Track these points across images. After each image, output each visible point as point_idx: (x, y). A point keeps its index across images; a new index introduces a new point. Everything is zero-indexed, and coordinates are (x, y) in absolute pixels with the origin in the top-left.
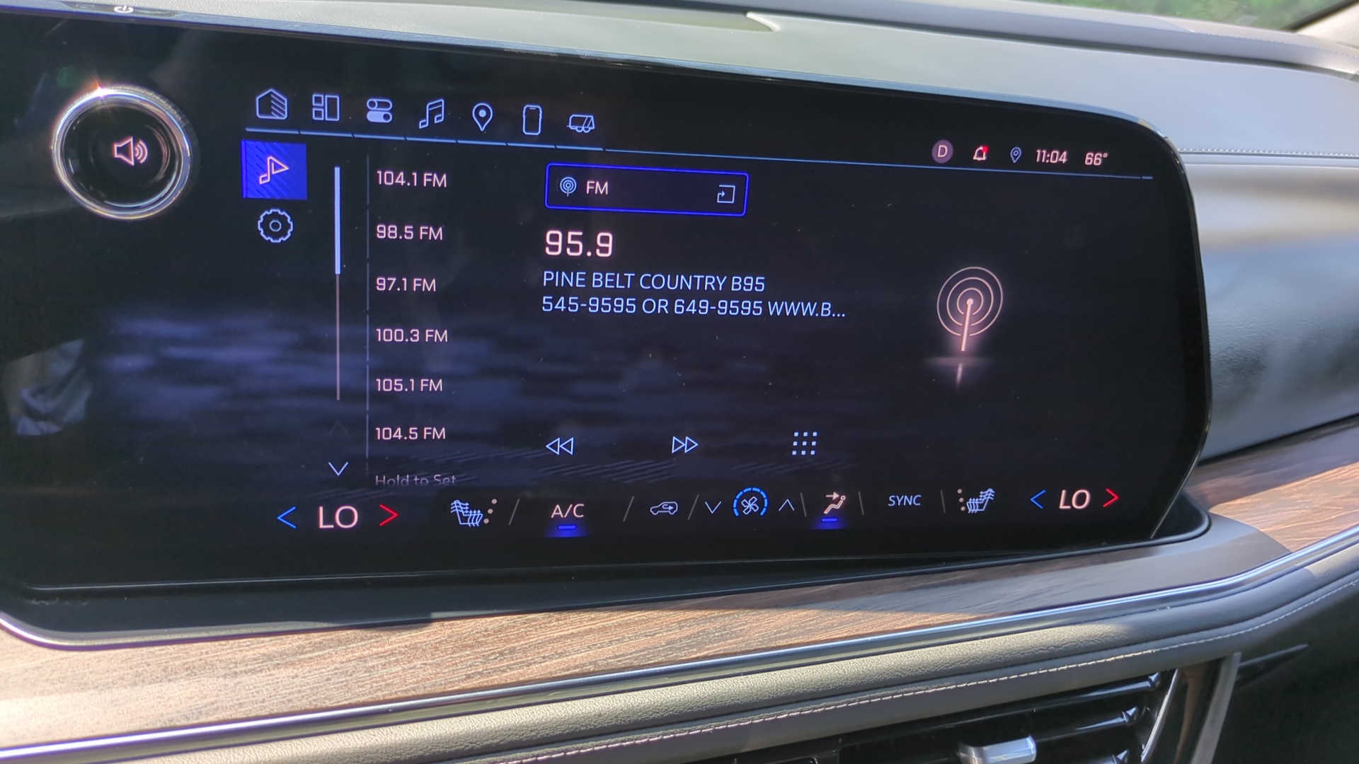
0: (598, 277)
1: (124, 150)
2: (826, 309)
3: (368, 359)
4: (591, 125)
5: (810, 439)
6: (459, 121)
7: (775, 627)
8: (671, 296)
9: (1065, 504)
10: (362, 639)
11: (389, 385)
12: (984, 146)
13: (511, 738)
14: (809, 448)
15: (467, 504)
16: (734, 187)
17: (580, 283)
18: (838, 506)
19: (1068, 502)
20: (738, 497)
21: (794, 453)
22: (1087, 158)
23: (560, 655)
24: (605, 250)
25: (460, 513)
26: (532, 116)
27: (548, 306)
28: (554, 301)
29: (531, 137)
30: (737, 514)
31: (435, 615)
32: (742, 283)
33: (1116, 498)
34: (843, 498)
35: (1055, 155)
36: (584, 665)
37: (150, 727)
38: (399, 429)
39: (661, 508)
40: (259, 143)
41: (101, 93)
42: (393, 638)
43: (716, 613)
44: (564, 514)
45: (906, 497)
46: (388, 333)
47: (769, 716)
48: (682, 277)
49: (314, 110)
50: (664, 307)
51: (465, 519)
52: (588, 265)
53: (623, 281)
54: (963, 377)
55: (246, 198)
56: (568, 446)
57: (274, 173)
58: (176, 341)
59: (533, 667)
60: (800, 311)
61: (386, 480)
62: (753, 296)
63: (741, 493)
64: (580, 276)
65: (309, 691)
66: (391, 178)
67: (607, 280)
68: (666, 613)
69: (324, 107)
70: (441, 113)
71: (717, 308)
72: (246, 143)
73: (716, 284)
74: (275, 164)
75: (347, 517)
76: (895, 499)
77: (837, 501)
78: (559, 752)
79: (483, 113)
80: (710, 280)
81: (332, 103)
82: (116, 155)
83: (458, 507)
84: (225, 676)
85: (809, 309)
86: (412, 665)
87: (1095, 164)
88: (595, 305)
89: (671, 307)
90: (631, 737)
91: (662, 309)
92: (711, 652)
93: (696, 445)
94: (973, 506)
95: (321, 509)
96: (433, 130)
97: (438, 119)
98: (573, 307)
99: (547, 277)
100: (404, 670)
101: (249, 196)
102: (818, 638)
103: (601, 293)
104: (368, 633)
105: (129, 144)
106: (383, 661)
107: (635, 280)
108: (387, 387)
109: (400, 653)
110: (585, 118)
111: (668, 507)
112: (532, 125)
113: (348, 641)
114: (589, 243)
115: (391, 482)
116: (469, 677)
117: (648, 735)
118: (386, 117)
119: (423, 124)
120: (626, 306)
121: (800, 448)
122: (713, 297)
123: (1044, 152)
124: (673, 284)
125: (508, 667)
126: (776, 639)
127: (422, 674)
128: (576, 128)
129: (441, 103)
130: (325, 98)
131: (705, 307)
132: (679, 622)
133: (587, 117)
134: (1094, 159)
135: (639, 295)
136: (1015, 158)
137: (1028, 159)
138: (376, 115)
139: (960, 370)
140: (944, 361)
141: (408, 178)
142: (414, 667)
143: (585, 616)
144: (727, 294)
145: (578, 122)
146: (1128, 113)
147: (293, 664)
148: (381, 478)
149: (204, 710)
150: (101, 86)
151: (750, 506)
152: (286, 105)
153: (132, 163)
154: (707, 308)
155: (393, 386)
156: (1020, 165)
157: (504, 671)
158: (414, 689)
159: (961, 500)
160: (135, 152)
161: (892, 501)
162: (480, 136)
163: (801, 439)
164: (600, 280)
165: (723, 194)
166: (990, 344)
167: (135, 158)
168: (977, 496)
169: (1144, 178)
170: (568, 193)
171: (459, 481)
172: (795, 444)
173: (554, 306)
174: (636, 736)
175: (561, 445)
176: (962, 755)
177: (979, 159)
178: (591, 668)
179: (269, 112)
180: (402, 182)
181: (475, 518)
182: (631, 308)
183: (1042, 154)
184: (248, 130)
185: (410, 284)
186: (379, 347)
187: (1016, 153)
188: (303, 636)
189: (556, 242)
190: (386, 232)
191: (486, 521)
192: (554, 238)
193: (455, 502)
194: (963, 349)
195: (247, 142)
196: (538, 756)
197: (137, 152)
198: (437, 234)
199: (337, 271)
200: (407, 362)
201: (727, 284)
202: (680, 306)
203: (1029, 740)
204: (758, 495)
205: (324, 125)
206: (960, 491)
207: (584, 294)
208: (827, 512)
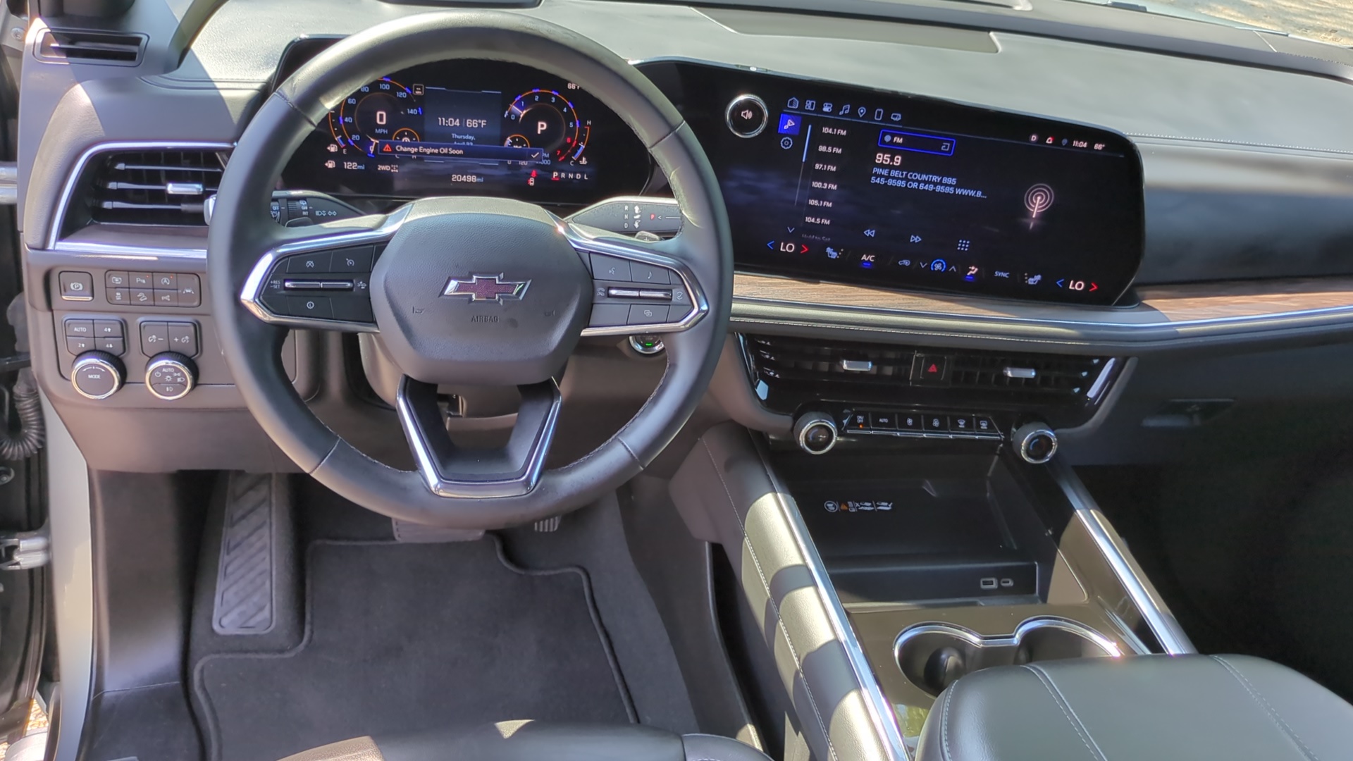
1: (745, 114)
2: (979, 194)
3: (808, 192)
4: (899, 118)
5: (966, 244)
6: (854, 113)
7: (938, 306)
8: (919, 182)
9: (1072, 287)
10: (798, 284)
11: (814, 202)
12: (1051, 138)
13: (843, 320)
14: (965, 247)
15: (832, 249)
16: (949, 144)
17: (886, 173)
18: (973, 273)
19: (1074, 286)
20: (934, 263)
21: (959, 248)
22: (1096, 146)
24: (897, 163)
25: (829, 252)
26: (879, 113)
27: (873, 181)
28: (876, 179)
29: (878, 120)
30: (933, 269)
31: (821, 281)
32: (948, 180)
33: (1096, 288)
34: (977, 270)
35: (1082, 144)
36: (869, 304)
37: (740, 295)
38: (814, 219)
39: (903, 262)
40: (787, 116)
41: (745, 97)
42: (808, 285)
43: (917, 297)
44: (867, 258)
45: (1003, 273)
46: (816, 184)
47: (930, 333)
48: (925, 176)
49: (806, 106)
51: (831, 255)
52: (891, 167)
53: (902, 174)
54: (1032, 227)
55: (780, 133)
56: (872, 233)
57: (789, 125)
58: (746, 178)
60: (968, 193)
61: (806, 236)
62: (951, 186)
63: (935, 261)
64: (887, 171)
65: (783, 295)
66: (826, 130)
67: (897, 174)
69: (810, 105)
70: (848, 110)
71: (936, 189)
72: (783, 115)
73: (937, 179)
74: (791, 123)
75: (790, 248)
77: (973, 270)
78: (857, 328)
79: (862, 111)
80: (935, 178)
81: (813, 104)
82: (743, 118)
83: (829, 250)
85: (972, 193)
86: (813, 293)
87: (1099, 149)
88: (890, 182)
89: (918, 186)
91: (915, 187)
93: (920, 240)
94: (1031, 281)
95: (782, 243)
96: (844, 115)
97: (847, 112)
98: (882, 182)
99: (875, 170)
103: (894, 178)
104: (800, 283)
105: (747, 112)
107: (907, 175)
108: (812, 203)
110: (898, 115)
111: (906, 263)
112: (878, 117)
114: (892, 159)
115: (808, 238)
117: (887, 330)
118: (829, 110)
119: (841, 113)
120: (901, 184)
121: (961, 247)
122: (935, 184)
124: (920, 178)
128: (894, 119)
129: (849, 106)
130: (810, 102)
131: (931, 188)
134: (1098, 147)
135: (907, 180)
137: (1069, 144)
138: (826, 109)
139: (1031, 225)
140: (1025, 220)
141: (833, 131)
144: (941, 183)
145: (895, 116)
148: (804, 236)
150: (746, 95)
151: (938, 267)
152: (798, 104)
153: (747, 120)
156: (1066, 146)
159: (1026, 278)
161: (997, 274)
162: (860, 119)
163: (962, 243)
164: (894, 173)
165: (944, 147)
166: (1044, 216)
167: (749, 118)
168: (1033, 277)
169: (1120, 156)
170: (887, 141)
171: (831, 241)
172: (960, 245)
173: (875, 181)
175: (870, 233)
176: (1005, 371)
177: (1049, 142)
179: (792, 106)
180: (830, 132)
181: (835, 256)
182: (903, 185)
183: (1076, 143)
184: (785, 111)
185: (827, 168)
186: (812, 188)
187: (1065, 142)
189: (881, 158)
190: (822, 148)
191: (839, 257)
192: (879, 157)
193: (828, 248)
194: (1034, 216)
197: (749, 115)
198: (839, 151)
199: (804, 160)
200: (821, 195)
201: (941, 180)
202: (922, 186)
203: (1033, 370)
204: (942, 263)
205: (809, 111)
206: (1026, 274)
207: (887, 178)
208: (969, 274)
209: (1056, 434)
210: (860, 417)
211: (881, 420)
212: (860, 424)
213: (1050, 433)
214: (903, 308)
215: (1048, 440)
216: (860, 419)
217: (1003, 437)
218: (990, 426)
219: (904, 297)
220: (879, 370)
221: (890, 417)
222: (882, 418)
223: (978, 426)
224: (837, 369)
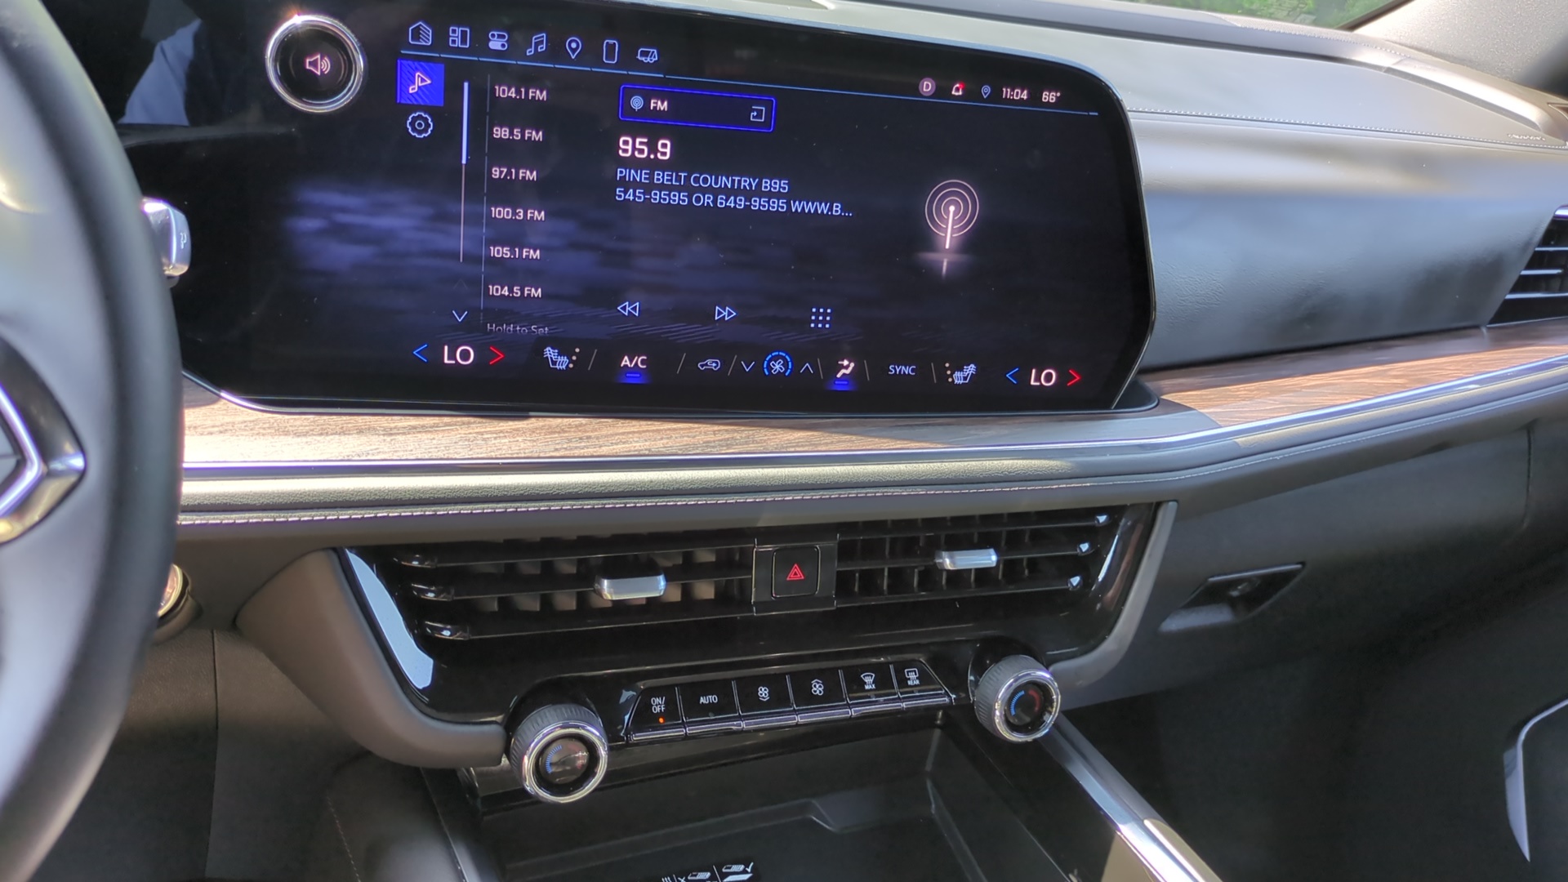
0: (659, 175)
1: (314, 64)
2: (837, 209)
3: (484, 231)
4: (655, 57)
5: (825, 314)
6: (556, 51)
7: (788, 440)
8: (716, 193)
9: (1036, 380)
10: (479, 423)
11: (501, 252)
12: (960, 84)
13: (586, 490)
14: (824, 322)
15: (556, 351)
16: (764, 109)
17: (645, 179)
18: (848, 372)
19: (1038, 379)
20: (767, 359)
21: (812, 325)
22: (1044, 96)
23: (624, 443)
24: (664, 154)
25: (551, 358)
26: (611, 48)
27: (620, 196)
28: (625, 192)
29: (610, 64)
30: (767, 373)
31: (532, 414)
32: (771, 185)
33: (1078, 378)
34: (852, 365)
35: (1017, 93)
36: (642, 450)
37: (334, 459)
38: (506, 288)
39: (706, 364)
40: (410, 63)
41: (298, 20)
42: (502, 424)
43: (743, 428)
44: (631, 363)
45: (903, 367)
46: (500, 212)
47: (779, 497)
48: (724, 178)
49: (451, 39)
50: (710, 201)
51: (554, 363)
52: (653, 165)
53: (678, 179)
54: (947, 270)
55: (400, 103)
56: (634, 309)
57: (420, 84)
58: (343, 210)
59: (603, 448)
60: (816, 209)
61: (496, 328)
62: (779, 195)
63: (770, 356)
64: (645, 174)
65: (443, 448)
66: (506, 92)
67: (666, 178)
68: (704, 426)
69: (458, 37)
70: (543, 44)
71: (751, 204)
72: (401, 63)
73: (750, 185)
74: (422, 79)
75: (465, 356)
76: (895, 368)
77: (847, 367)
78: (621, 503)
79: (574, 45)
80: (745, 181)
81: (464, 33)
82: (308, 67)
83: (550, 352)
84: (384, 435)
85: (823, 208)
86: (515, 439)
87: (1051, 101)
88: (656, 197)
89: (715, 202)
90: (674, 499)
91: (708, 203)
92: (736, 451)
93: (735, 314)
94: (958, 378)
95: (446, 348)
96: (537, 56)
97: (541, 48)
98: (640, 198)
99: (621, 172)
100: (510, 442)
101: (403, 102)
102: (819, 449)
103: (662, 187)
104: (484, 420)
105: (317, 59)
106: (495, 435)
107: (687, 178)
108: (498, 253)
109: (507, 432)
110: (649, 52)
111: (712, 364)
112: (610, 56)
113: (469, 423)
114: (653, 149)
115: (499, 330)
116: (556, 450)
117: (687, 499)
118: (503, 46)
119: (530, 52)
120: (678, 198)
121: (817, 321)
122: (749, 194)
123: (1009, 90)
124: (716, 183)
125: (585, 446)
126: (787, 447)
127: (522, 445)
128: (643, 59)
129: (543, 37)
130: (459, 30)
131: (742, 203)
132: (714, 431)
133: (652, 50)
134: (1049, 97)
135: (691, 191)
136: (986, 94)
137: (996, 96)
138: (495, 44)
139: (945, 264)
140: (931, 256)
141: (518, 92)
142: (518, 441)
143: (643, 423)
144: (759, 193)
145: (645, 54)
146: (1074, 60)
147: (430, 432)
148: (491, 326)
149: (370, 452)
150: (299, 15)
151: (777, 367)
152: (430, 34)
153: (319, 73)
154: (743, 203)
155: (503, 253)
156: (990, 99)
157: (583, 449)
158: (517, 453)
159: (949, 372)
160: (321, 65)
161: (893, 369)
162: (571, 62)
163: (817, 314)
164: (659, 177)
165: (755, 114)
166: (971, 243)
167: (321, 70)
168: (961, 370)
169: (1091, 114)
170: (637, 109)
171: (552, 331)
172: (813, 318)
173: (625, 196)
174: (677, 499)
175: (627, 308)
176: (938, 561)
177: (957, 94)
178: (647, 452)
179: (418, 39)
180: (514, 95)
181: (562, 363)
182: (684, 201)
183: (1007, 92)
184: (402, 52)
185: (517, 174)
186: (493, 221)
187: (986, 90)
188: (437, 418)
189: (629, 146)
190: (501, 133)
191: (571, 366)
192: (626, 143)
193: (547, 349)
194: (947, 247)
195: (402, 61)
196: (605, 504)
197: (322, 65)
198: (538, 136)
199: (464, 161)
200: (513, 235)
201: (759, 185)
202: (721, 202)
203: (992, 551)
204: (784, 358)
205: (458, 51)
206: (947, 365)
207: (648, 188)
208: (839, 376)
209: (1052, 674)
210: (658, 700)
211: (703, 700)
212: (660, 714)
213: (1043, 675)
214: (714, 450)
215: (1042, 688)
216: (658, 704)
217: (953, 696)
218: (924, 678)
219: (716, 428)
220: (686, 591)
221: (721, 688)
222: (705, 695)
223: (903, 682)
224: (596, 603)
